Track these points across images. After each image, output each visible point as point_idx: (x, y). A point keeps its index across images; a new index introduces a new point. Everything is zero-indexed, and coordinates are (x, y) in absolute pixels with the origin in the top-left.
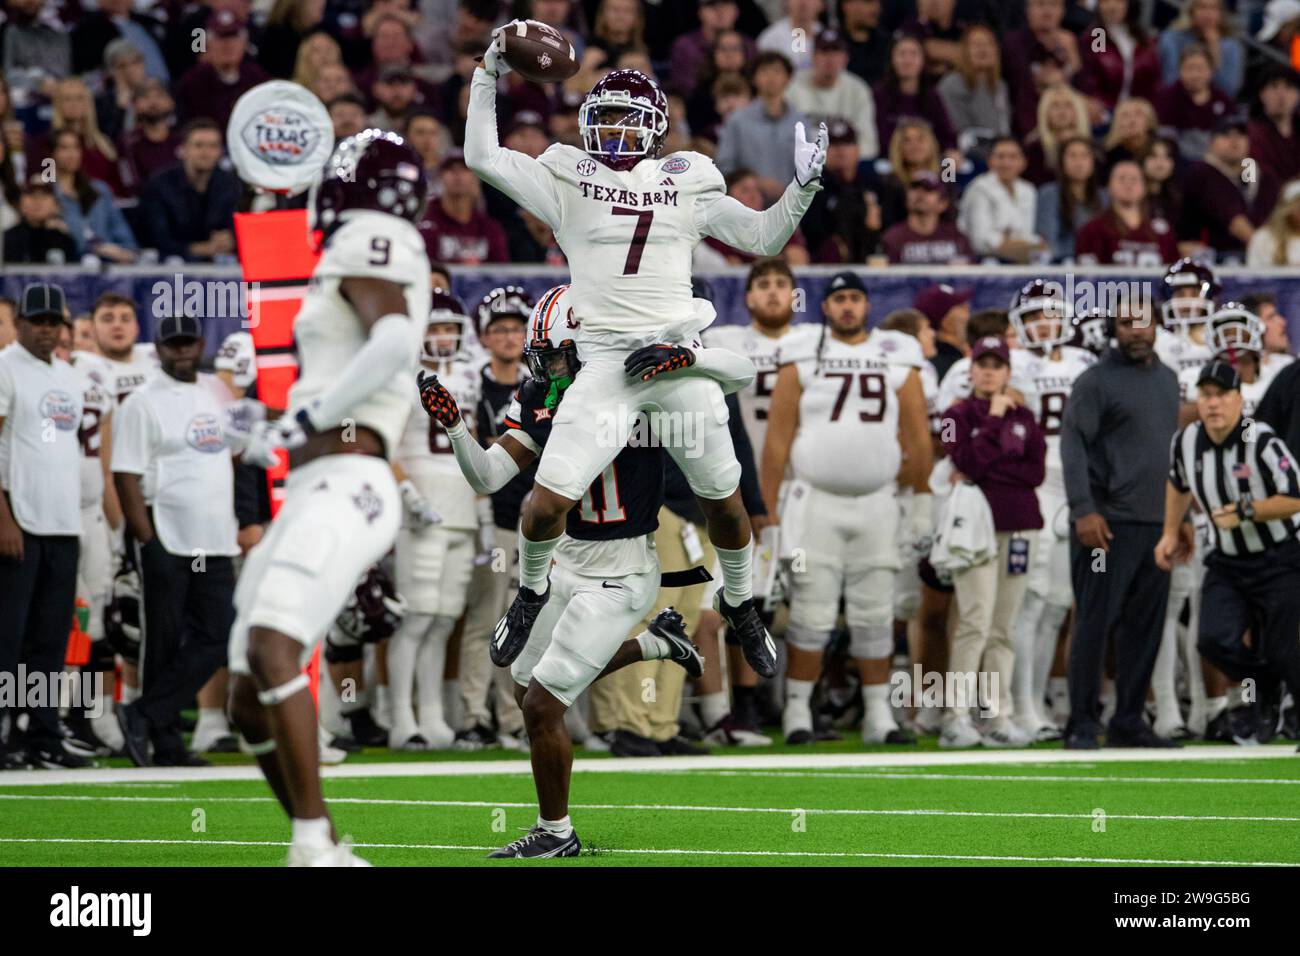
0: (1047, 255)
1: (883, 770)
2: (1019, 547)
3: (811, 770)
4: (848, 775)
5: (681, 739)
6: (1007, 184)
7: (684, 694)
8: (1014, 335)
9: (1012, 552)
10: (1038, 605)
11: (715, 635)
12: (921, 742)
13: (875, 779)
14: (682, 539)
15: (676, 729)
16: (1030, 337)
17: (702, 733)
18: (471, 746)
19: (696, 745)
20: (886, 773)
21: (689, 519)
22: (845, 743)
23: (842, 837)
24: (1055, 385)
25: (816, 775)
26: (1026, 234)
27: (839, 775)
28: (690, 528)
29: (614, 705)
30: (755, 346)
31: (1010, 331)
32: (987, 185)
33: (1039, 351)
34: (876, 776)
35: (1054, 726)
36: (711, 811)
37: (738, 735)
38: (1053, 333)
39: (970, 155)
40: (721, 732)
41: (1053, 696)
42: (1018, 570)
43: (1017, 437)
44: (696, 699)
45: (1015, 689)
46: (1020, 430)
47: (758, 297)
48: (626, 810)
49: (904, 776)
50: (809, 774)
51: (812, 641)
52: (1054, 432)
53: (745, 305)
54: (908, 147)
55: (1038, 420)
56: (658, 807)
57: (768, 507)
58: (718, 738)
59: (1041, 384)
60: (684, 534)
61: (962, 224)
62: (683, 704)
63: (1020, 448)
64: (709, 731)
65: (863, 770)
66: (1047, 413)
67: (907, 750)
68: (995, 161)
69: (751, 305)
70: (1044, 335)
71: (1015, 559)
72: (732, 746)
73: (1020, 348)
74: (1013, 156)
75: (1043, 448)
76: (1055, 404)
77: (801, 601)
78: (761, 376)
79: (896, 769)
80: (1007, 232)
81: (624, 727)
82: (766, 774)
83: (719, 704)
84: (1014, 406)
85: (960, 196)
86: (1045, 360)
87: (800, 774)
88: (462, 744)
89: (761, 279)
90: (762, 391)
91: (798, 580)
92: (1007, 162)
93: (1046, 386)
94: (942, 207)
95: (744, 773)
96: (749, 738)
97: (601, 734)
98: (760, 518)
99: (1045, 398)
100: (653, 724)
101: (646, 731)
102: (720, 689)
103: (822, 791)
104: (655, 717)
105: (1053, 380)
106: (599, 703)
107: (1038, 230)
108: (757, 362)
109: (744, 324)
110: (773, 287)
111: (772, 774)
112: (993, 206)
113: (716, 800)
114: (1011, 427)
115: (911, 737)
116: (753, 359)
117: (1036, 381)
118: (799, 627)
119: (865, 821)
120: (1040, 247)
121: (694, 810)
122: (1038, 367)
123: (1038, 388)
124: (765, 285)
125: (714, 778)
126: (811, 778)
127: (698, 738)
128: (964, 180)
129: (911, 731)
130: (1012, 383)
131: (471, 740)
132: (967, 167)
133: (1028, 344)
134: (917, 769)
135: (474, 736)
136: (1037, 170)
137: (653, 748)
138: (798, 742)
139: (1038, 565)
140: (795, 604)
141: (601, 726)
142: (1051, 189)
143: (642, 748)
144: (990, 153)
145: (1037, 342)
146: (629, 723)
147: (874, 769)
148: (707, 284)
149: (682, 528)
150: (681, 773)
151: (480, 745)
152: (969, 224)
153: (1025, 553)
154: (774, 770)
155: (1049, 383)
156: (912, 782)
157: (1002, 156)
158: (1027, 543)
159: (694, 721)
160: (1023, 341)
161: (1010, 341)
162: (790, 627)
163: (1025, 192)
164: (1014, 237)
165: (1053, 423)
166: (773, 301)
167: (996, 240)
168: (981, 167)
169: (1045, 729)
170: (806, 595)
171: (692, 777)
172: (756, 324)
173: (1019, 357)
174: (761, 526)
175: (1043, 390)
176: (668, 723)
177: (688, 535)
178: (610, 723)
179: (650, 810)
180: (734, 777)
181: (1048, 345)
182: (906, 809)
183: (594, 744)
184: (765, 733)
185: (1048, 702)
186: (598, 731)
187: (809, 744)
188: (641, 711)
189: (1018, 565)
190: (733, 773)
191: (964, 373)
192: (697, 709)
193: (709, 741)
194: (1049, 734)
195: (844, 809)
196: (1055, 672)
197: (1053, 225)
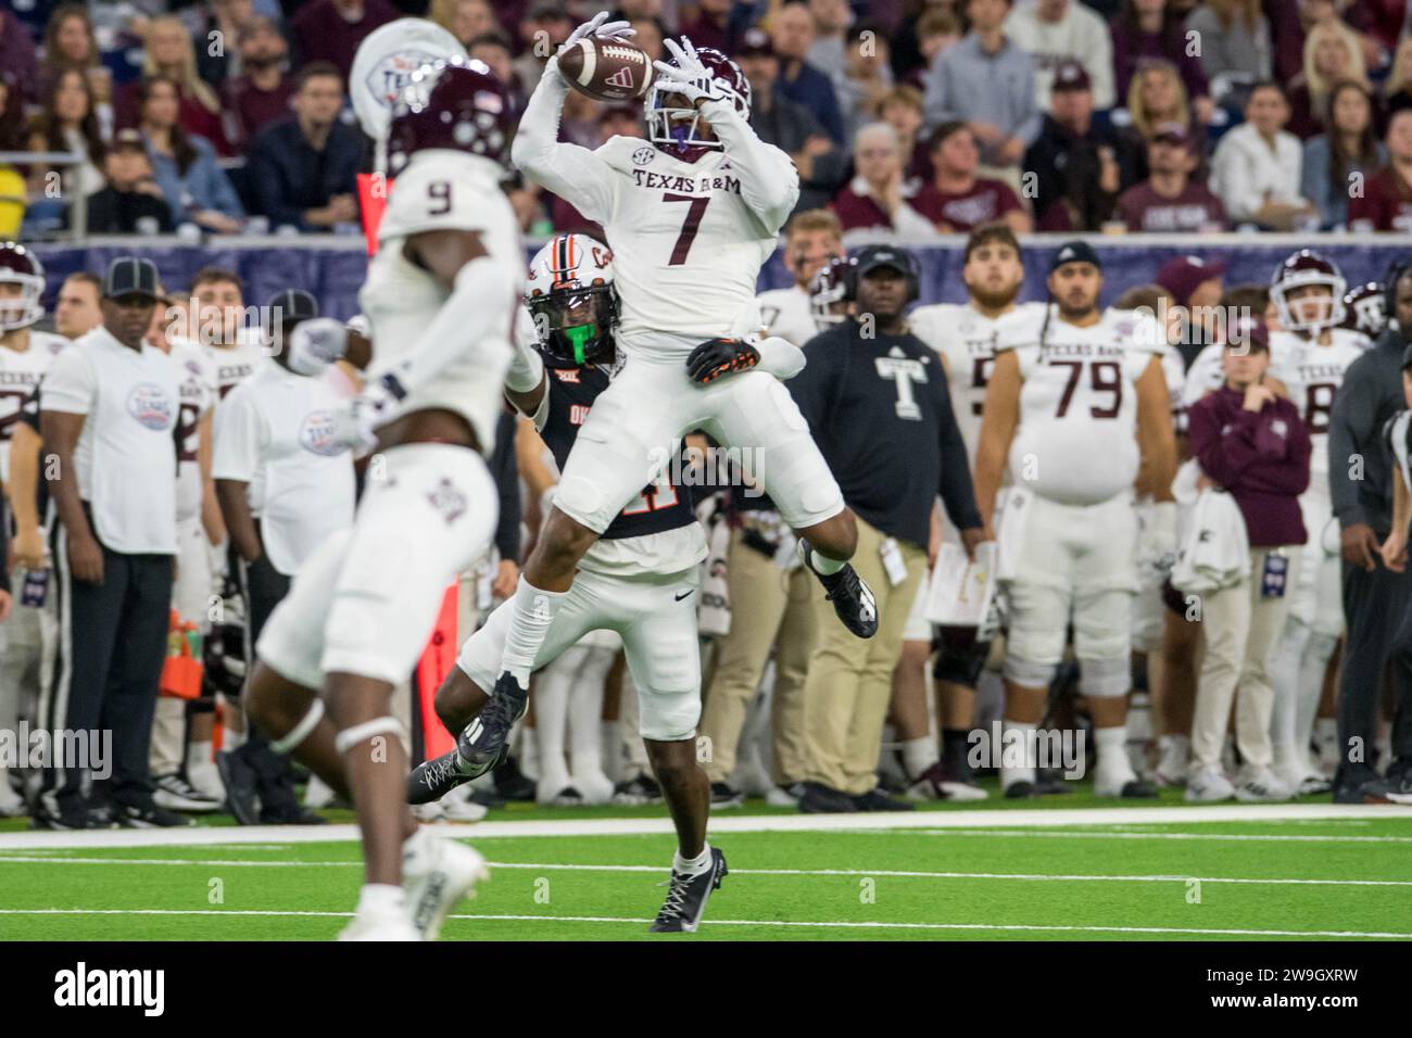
0: (1314, 221)
1: (1118, 828)
2: (1276, 565)
3: (1034, 829)
4: (1077, 835)
5: (881, 792)
6: (1267, 136)
7: (884, 739)
8: (1275, 315)
9: (1268, 571)
10: (1303, 634)
11: (921, 670)
12: (1164, 795)
13: (1108, 839)
14: (881, 557)
15: (875, 780)
16: (1294, 318)
17: (905, 785)
18: (634, 799)
19: (898, 798)
20: (1122, 832)
21: (889, 534)
22: (1075, 796)
23: (1068, 907)
24: (1322, 374)
25: (1039, 834)
26: (1290, 197)
27: (1066, 834)
28: (891, 544)
29: (801, 752)
30: (973, 328)
31: (1270, 310)
32: (1244, 139)
33: (1305, 335)
34: (1110, 835)
35: (1321, 776)
36: (913, 877)
37: (947, 787)
38: (1322, 312)
39: (1224, 104)
40: (927, 784)
41: (1320, 740)
42: (1273, 592)
43: (1277, 436)
44: (899, 746)
45: (1275, 731)
46: (1280, 428)
47: (978, 270)
48: (814, 876)
49: (1144, 836)
50: (1031, 834)
51: (1035, 676)
52: (1321, 429)
53: (963, 280)
54: (1150, 95)
55: (1302, 415)
56: (852, 872)
57: (984, 518)
58: (924, 791)
59: (1307, 374)
60: (883, 551)
61: (1214, 185)
62: (883, 751)
63: (1281, 450)
64: (914, 782)
65: (1095, 828)
66: (1313, 407)
67: (1148, 805)
68: (1252, 110)
69: (969, 280)
70: (1311, 315)
71: (1271, 579)
72: (941, 800)
73: (1283, 330)
74: (1274, 105)
75: (1307, 449)
76: (1323, 397)
77: (1022, 629)
78: (979, 363)
79: (1133, 827)
80: (1268, 194)
81: (814, 778)
82: (980, 833)
83: (926, 752)
84: (1272, 399)
85: (1212, 151)
86: (1312, 345)
87: (1020, 834)
88: (623, 798)
89: (981, 249)
90: (979, 381)
91: (1018, 604)
92: (1268, 111)
93: (1313, 376)
94: (1190, 164)
95: (955, 833)
96: (959, 791)
97: (786, 787)
98: (975, 532)
99: (1312, 390)
100: (848, 774)
101: (840, 783)
102: (926, 733)
103: (1046, 854)
104: (851, 767)
105: (1321, 369)
106: (785, 750)
107: (1304, 191)
108: (975, 347)
109: (959, 302)
110: (995, 258)
111: (988, 833)
112: (1251, 163)
113: (922, 864)
114: (1270, 424)
115: (1153, 789)
116: (970, 343)
117: (1301, 369)
118: (1020, 660)
119: (1096, 889)
120: (1305, 212)
121: (894, 876)
122: (1303, 353)
123: (1303, 377)
124: (985, 256)
125: (919, 837)
126: (1034, 837)
127: (900, 791)
128: (1217, 133)
129: (1152, 783)
130: (1272, 372)
131: (633, 794)
132: (1219, 117)
133: (1292, 326)
134: (1158, 827)
135: (638, 789)
136: (1304, 120)
137: (848, 803)
138: (1018, 794)
139: (1300, 587)
140: (1014, 633)
141: (786, 777)
142: (1319, 144)
143: (833, 802)
144: (1248, 99)
145: (1303, 324)
146: (819, 774)
147: (1107, 828)
148: (913, 256)
149: (881, 544)
150: (881, 832)
151: (644, 800)
152: (1223, 185)
153: (1283, 573)
154: (990, 829)
155: (1317, 372)
156: (1152, 843)
157: (1261, 104)
158: (1286, 561)
159: (896, 771)
160: (1286, 322)
161: (1270, 322)
162: (1010, 661)
163: (1289, 146)
164: (1275, 201)
165: (1320, 419)
166: (995, 276)
167: (1254, 204)
168: (1236, 118)
169: (1309, 780)
170: (1028, 622)
171: (894, 836)
172: (974, 301)
173: (1281, 342)
174: (976, 541)
175: (1310, 381)
176: (866, 773)
177: (888, 552)
178: (797, 773)
179: (842, 876)
180: (940, 837)
181: (1315, 327)
182: (1147, 874)
183: (778, 798)
184: (980, 786)
185: (1315, 748)
186: (781, 782)
187: (1031, 797)
188: (835, 760)
189: (1274, 587)
190: (941, 832)
191: (1215, 360)
192: (900, 756)
193: (913, 794)
194: (1316, 786)
195: (1072, 874)
196: (1322, 712)
197: (1322, 185)
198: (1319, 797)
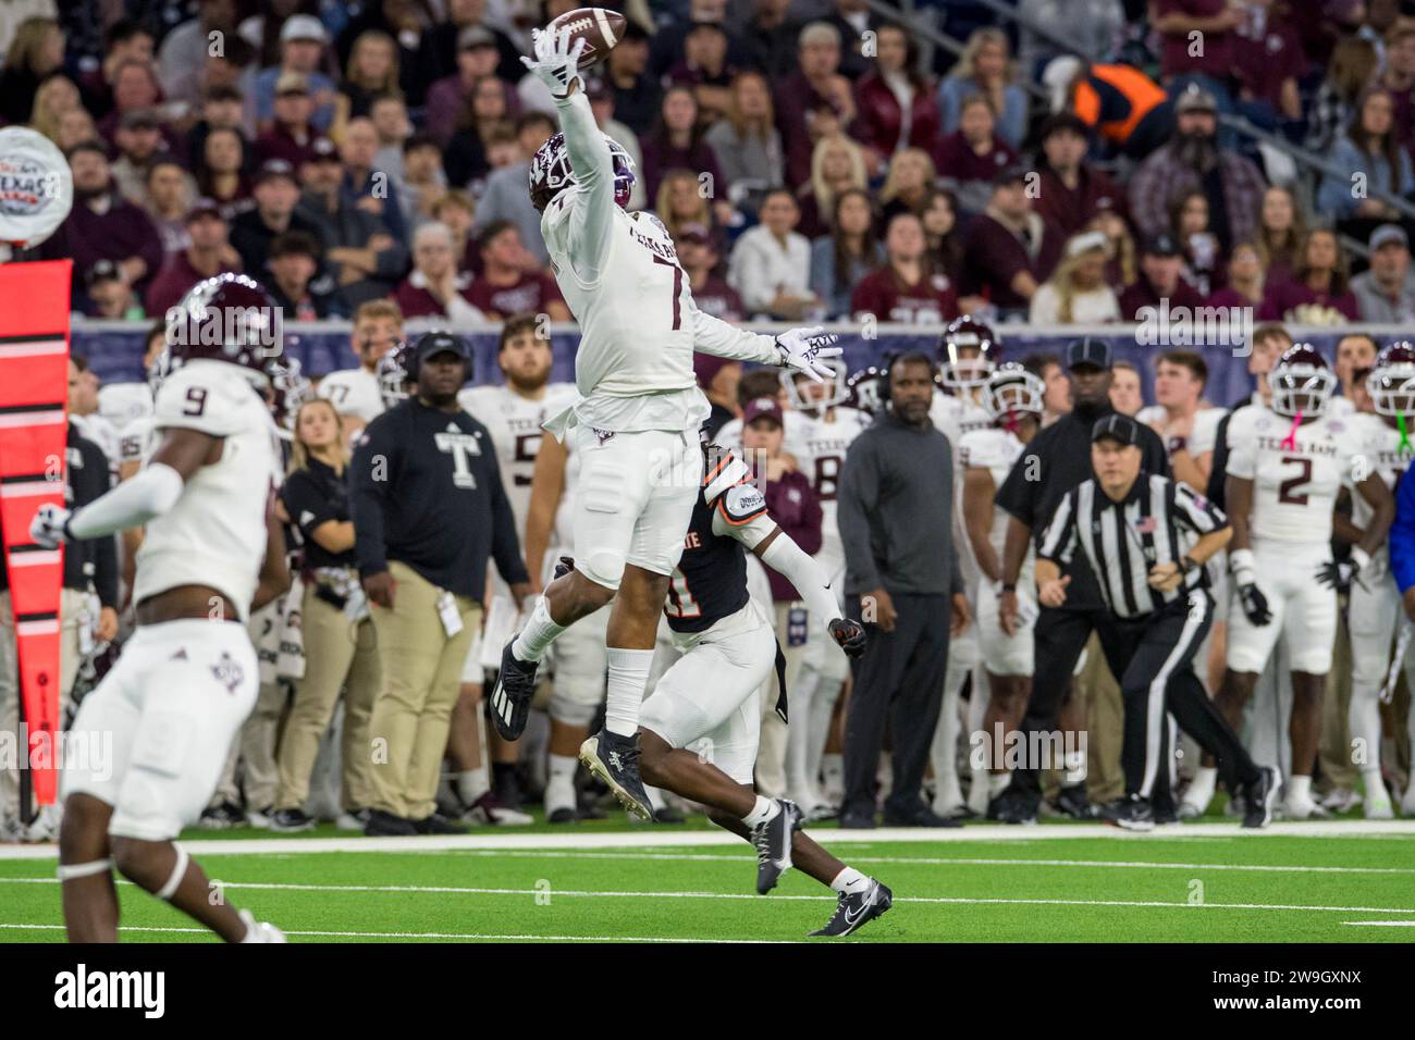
0: (821, 312)
1: (650, 850)
2: (798, 617)
3: (575, 850)
4: (614, 856)
5: (438, 817)
6: (779, 237)
7: (442, 772)
8: (786, 397)
9: (791, 623)
10: (812, 679)
11: (474, 710)
12: (690, 821)
13: (641, 860)
14: (438, 611)
15: (433, 807)
16: (802, 399)
17: (460, 811)
18: (217, 824)
19: (453, 823)
20: (653, 853)
21: (447, 589)
22: (610, 821)
23: (606, 920)
24: (829, 448)
25: (579, 855)
26: (800, 289)
27: (604, 855)
28: (449, 598)
29: (367, 782)
30: (513, 408)
31: (782, 393)
32: (758, 240)
33: (812, 413)
34: (643, 856)
35: (828, 804)
36: (470, 893)
37: (497, 813)
38: (827, 393)
39: (741, 208)
40: (479, 810)
42: (797, 641)
43: (793, 503)
44: (453, 776)
45: (788, 766)
46: (795, 496)
47: (513, 356)
48: (381, 891)
49: (672, 857)
50: (573, 855)
51: (578, 715)
52: (829, 497)
54: (676, 200)
55: (812, 484)
56: (415, 889)
58: (477, 817)
59: (815, 447)
60: (441, 605)
61: (732, 280)
62: (441, 781)
63: (796, 515)
64: (469, 809)
65: (628, 850)
66: (821, 477)
67: (674, 830)
68: (766, 214)
69: (505, 365)
70: (817, 396)
71: (795, 630)
72: (492, 824)
73: (793, 409)
74: (786, 209)
75: (819, 515)
76: (830, 468)
77: (567, 673)
78: (521, 440)
79: (663, 849)
80: (780, 288)
81: (378, 807)
82: (527, 854)
83: (478, 781)
84: (789, 471)
85: (730, 249)
86: (819, 423)
87: (563, 855)
88: (209, 822)
89: (515, 338)
90: (521, 456)
91: (563, 651)
92: (781, 215)
93: (820, 449)
94: (712, 261)
95: (505, 853)
96: (508, 816)
97: (354, 812)
99: (819, 462)
100: (408, 801)
101: (402, 810)
102: (479, 765)
103: (587, 873)
104: (412, 794)
105: (827, 443)
106: (353, 780)
107: (812, 285)
108: (516, 426)
109: (499, 385)
110: (529, 347)
111: (534, 854)
112: (765, 260)
113: (477, 881)
114: (786, 493)
115: (679, 816)
116: (511, 422)
117: (810, 444)
118: (563, 700)
119: (630, 904)
120: (812, 304)
121: (452, 892)
122: (811, 429)
123: (812, 451)
124: (520, 344)
125: (472, 858)
126: (576, 858)
128: (735, 233)
129: (679, 810)
130: (786, 447)
131: (218, 818)
132: (736, 219)
133: (801, 405)
134: (686, 849)
135: (222, 814)
136: (811, 223)
137: (410, 827)
138: (560, 820)
139: (816, 637)
140: (559, 677)
141: (354, 803)
142: (825, 243)
143: (395, 827)
144: (761, 206)
145: (811, 404)
146: (384, 803)
147: (640, 850)
149: (440, 599)
150: (438, 853)
151: (228, 824)
152: (740, 279)
153: (804, 623)
154: (535, 850)
155: (823, 446)
156: (680, 863)
157: (774, 208)
158: (805, 612)
159: (451, 799)
160: (796, 403)
161: (783, 403)
162: (555, 702)
163: (799, 246)
164: (787, 294)
165: (828, 488)
166: (530, 362)
167: (769, 297)
168: (752, 220)
169: (818, 808)
170: (572, 667)
171: (451, 856)
173: (793, 420)
174: (525, 595)
175: (817, 454)
176: (426, 801)
177: (445, 607)
178: (364, 800)
179: (406, 891)
180: (492, 857)
181: (822, 406)
182: (676, 891)
183: (347, 822)
184: (526, 812)
185: (821, 779)
186: (350, 808)
187: (573, 822)
188: (396, 791)
189: (798, 637)
190: (493, 853)
191: (734, 435)
192: (454, 786)
193: (467, 819)
194: (823, 813)
195: (609, 891)
196: (829, 749)
197: (828, 281)
198: (827, 823)
